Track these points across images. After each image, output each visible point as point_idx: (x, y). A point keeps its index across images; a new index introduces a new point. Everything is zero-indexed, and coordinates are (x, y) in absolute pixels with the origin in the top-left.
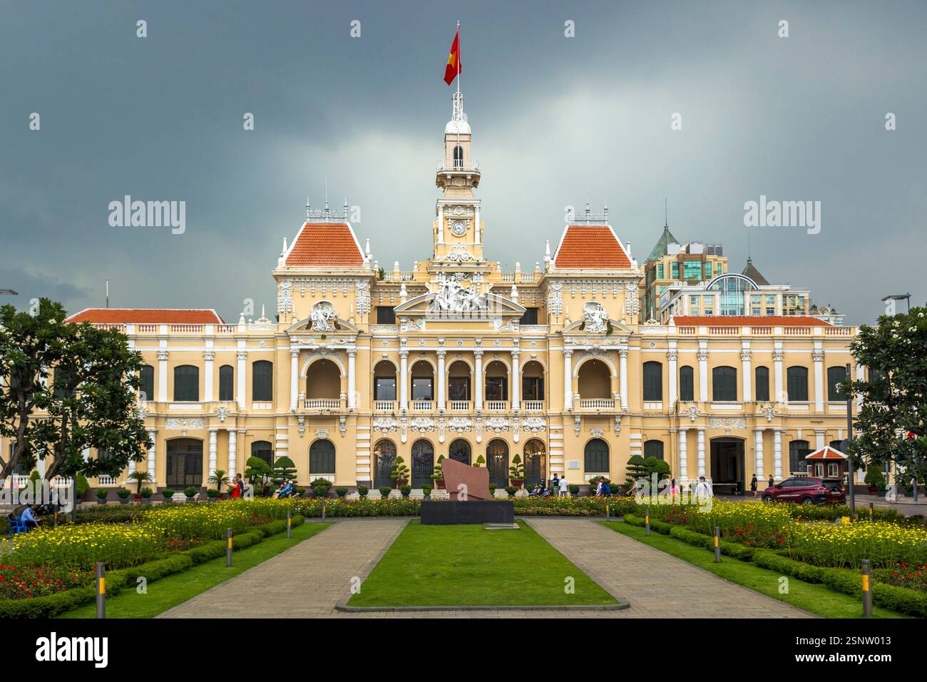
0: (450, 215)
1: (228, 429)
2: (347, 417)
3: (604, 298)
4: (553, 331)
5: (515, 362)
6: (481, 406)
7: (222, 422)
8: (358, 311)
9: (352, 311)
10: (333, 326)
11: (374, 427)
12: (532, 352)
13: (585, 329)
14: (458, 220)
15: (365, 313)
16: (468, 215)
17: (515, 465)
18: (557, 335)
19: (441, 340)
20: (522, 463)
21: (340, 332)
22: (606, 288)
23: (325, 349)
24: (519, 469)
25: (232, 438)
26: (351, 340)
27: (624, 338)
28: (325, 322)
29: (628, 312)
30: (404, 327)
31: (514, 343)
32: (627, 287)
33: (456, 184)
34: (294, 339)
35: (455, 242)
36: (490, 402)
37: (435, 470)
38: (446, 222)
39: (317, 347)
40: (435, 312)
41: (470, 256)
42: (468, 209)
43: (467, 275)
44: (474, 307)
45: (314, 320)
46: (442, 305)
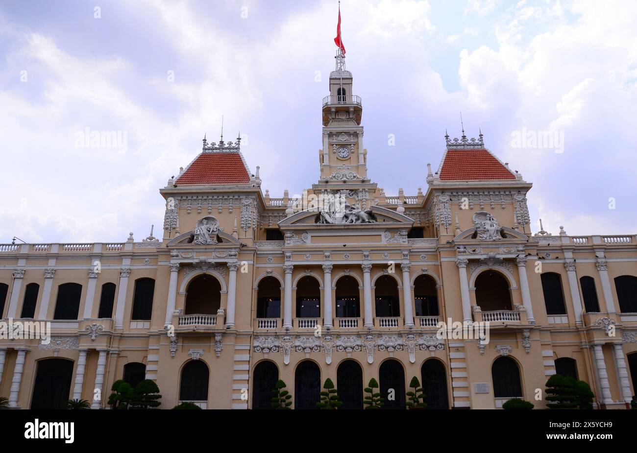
0: (335, 141)
1: (98, 348)
2: (224, 334)
3: (493, 209)
4: (443, 241)
5: (406, 275)
6: (372, 322)
7: (93, 340)
8: (242, 225)
9: (236, 225)
10: (215, 239)
11: (254, 347)
12: (423, 266)
13: (478, 238)
14: (343, 146)
15: (249, 227)
16: (352, 141)
17: (413, 390)
18: (448, 245)
19: (327, 254)
20: (421, 387)
21: (221, 245)
22: (493, 200)
23: (205, 262)
24: (418, 394)
25: (102, 359)
26: (233, 253)
27: (520, 246)
28: (207, 236)
29: (520, 221)
30: (288, 242)
31: (404, 255)
32: (515, 197)
33: (340, 117)
34: (174, 253)
35: (340, 164)
36: (382, 318)
37: (322, 397)
38: (331, 147)
39: (197, 261)
40: (320, 226)
41: (355, 175)
42: (351, 136)
43: (353, 192)
44: (360, 221)
45: (197, 235)
46: (327, 219)
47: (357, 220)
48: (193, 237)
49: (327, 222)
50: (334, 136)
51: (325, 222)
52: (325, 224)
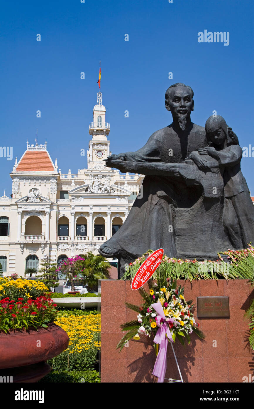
0: (95, 148)
2: (45, 244)
8: (51, 192)
10: (39, 200)
11: (58, 249)
14: (100, 151)
15: (54, 193)
16: (104, 148)
19: (91, 207)
21: (42, 203)
23: (35, 211)
26: (48, 207)
28: (35, 198)
30: (73, 201)
31: (126, 209)
33: (99, 134)
34: (20, 206)
35: (98, 160)
38: (94, 151)
39: (31, 210)
40: (88, 194)
42: (104, 146)
44: (107, 191)
45: (30, 197)
46: (91, 190)
47: (105, 191)
48: (28, 198)
49: (91, 192)
50: (95, 145)
51: (90, 192)
52: (90, 193)
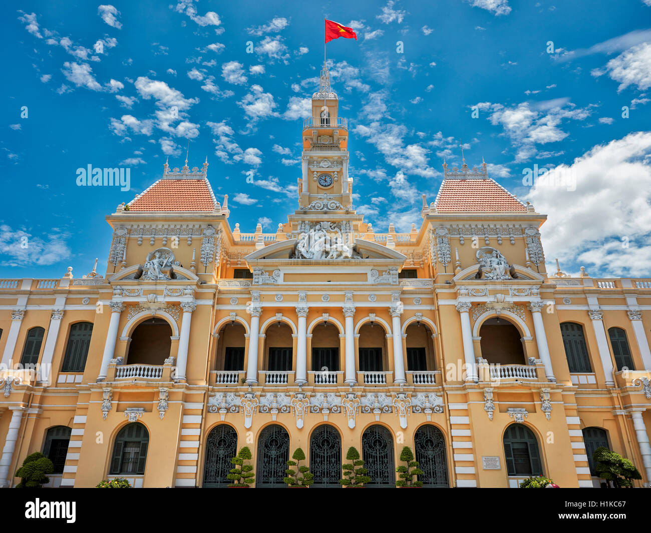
0: (316, 168)
1: (11, 407)
3: (500, 244)
4: (441, 282)
6: (354, 377)
7: (6, 397)
8: (202, 259)
9: (194, 258)
10: (168, 274)
11: (209, 407)
12: (417, 310)
13: (483, 277)
14: (325, 173)
15: (211, 262)
16: (336, 167)
19: (302, 294)
20: (414, 460)
21: (174, 281)
22: (501, 234)
25: (15, 420)
26: (189, 292)
27: (534, 287)
28: (159, 271)
29: (532, 259)
30: (256, 280)
31: (393, 298)
32: (526, 231)
34: (117, 290)
35: (321, 193)
36: (366, 373)
38: (312, 174)
39: (144, 300)
40: (294, 261)
41: (338, 205)
42: (335, 163)
43: (335, 225)
44: (343, 257)
45: (146, 269)
46: (303, 254)
47: (339, 255)
48: (141, 272)
50: (315, 162)
